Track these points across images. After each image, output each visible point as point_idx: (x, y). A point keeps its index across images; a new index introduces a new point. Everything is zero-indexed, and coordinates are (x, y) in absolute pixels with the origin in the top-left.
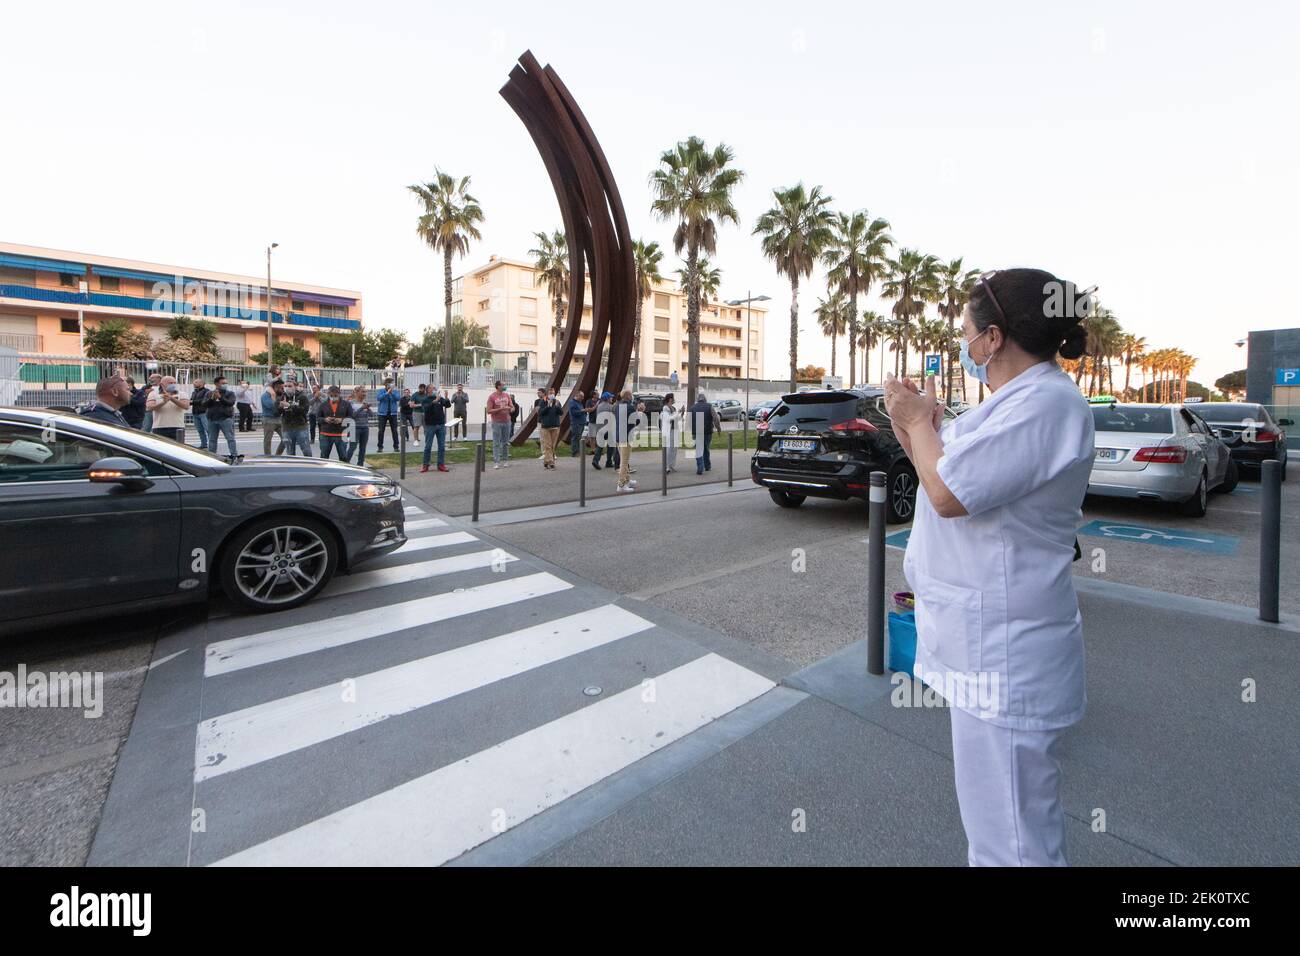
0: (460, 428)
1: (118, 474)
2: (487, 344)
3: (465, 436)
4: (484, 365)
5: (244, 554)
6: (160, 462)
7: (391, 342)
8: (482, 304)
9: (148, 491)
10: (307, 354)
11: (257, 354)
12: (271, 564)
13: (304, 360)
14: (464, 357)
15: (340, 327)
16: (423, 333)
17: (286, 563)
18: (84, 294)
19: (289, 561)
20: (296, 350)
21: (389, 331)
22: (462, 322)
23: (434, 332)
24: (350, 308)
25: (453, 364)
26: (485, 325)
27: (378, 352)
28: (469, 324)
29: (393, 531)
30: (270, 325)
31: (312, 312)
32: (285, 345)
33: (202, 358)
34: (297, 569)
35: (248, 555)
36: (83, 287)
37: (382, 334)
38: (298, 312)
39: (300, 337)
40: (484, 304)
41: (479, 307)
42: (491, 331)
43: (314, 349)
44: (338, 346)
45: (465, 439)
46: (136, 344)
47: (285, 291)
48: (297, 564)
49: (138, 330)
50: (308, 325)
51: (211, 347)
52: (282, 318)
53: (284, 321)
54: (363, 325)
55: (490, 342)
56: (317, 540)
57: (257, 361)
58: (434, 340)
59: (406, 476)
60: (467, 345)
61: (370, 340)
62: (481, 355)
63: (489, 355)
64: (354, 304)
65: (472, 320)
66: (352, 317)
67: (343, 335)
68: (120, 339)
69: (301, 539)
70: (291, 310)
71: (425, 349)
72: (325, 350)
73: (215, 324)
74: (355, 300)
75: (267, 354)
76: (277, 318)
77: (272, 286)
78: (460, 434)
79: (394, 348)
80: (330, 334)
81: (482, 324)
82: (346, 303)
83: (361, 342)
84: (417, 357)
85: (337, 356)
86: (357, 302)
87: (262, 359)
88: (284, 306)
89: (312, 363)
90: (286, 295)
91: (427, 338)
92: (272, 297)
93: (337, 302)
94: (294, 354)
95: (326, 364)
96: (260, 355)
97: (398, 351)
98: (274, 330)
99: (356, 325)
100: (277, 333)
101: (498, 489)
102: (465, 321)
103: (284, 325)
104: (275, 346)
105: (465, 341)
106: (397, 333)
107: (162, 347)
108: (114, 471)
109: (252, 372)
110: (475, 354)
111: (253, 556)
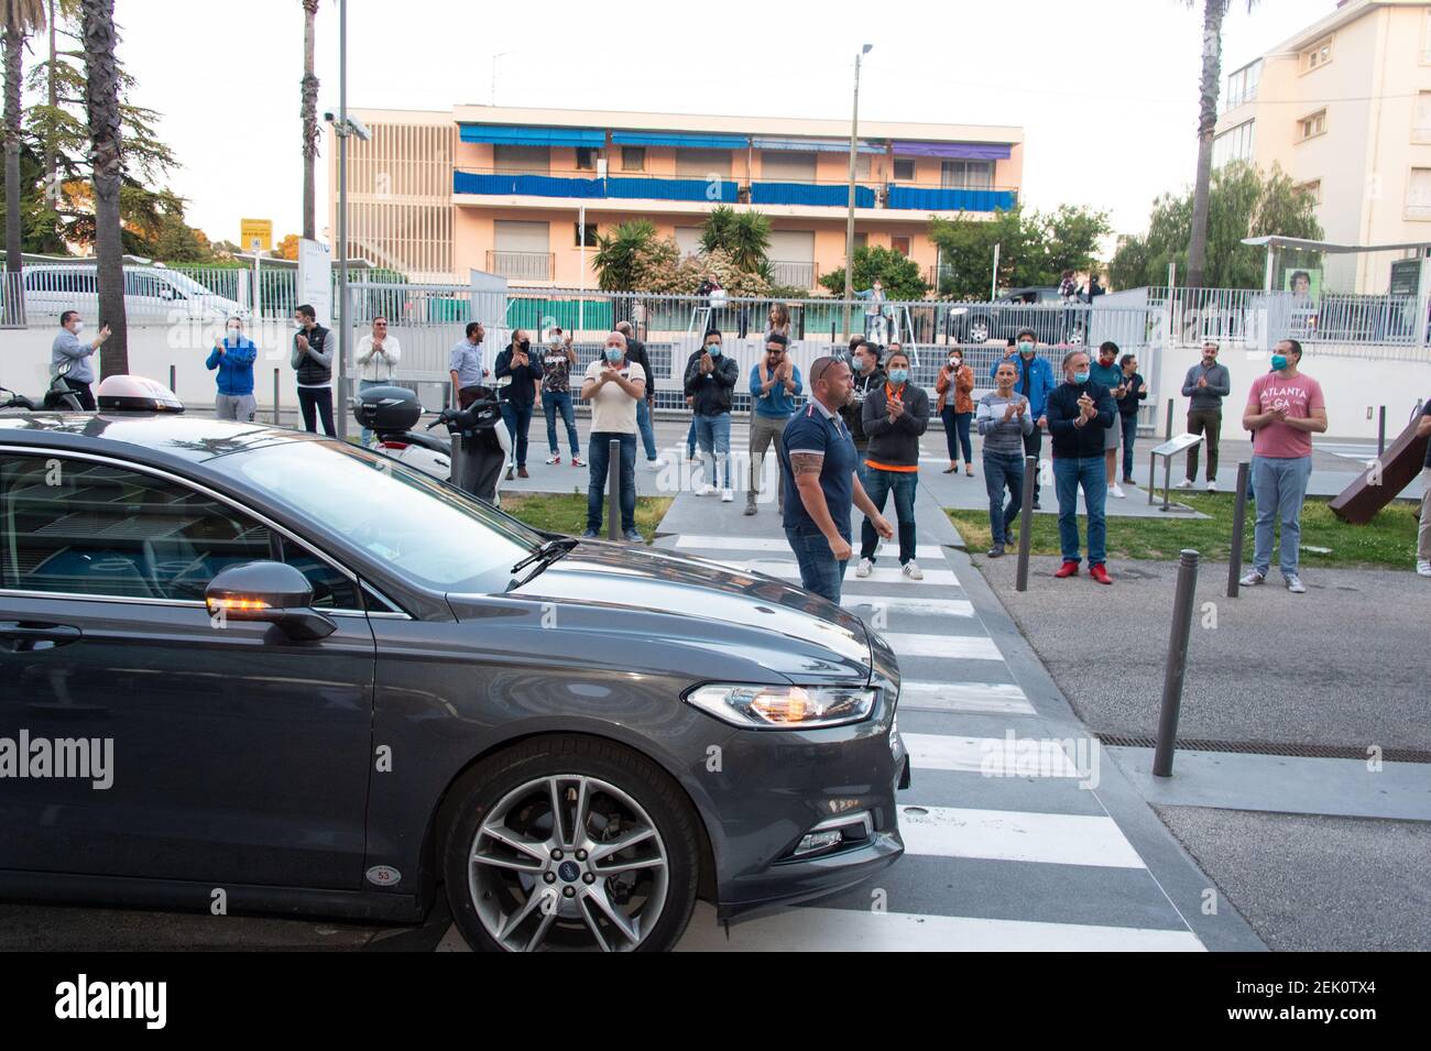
0: (1203, 452)
1: (259, 605)
2: (1308, 229)
3: (1211, 476)
4: (1293, 284)
5: (487, 828)
6: (353, 577)
7: (1079, 235)
8: (1306, 123)
9: (326, 645)
10: (912, 269)
11: (830, 273)
12: (543, 867)
13: (905, 284)
14: (1246, 265)
15: (976, 208)
16: (1151, 209)
17: (576, 869)
18: (602, 179)
19: (583, 867)
20: (895, 261)
21: (1073, 211)
22: (1248, 174)
23: (1177, 206)
24: (999, 162)
25: (1214, 285)
26: (1308, 178)
27: (1046, 260)
28: (1265, 180)
29: (861, 824)
30: (852, 213)
31: (927, 180)
32: (876, 253)
33: (744, 284)
34: (598, 892)
35: (496, 835)
36: (601, 168)
37: (1059, 218)
38: (902, 183)
39: (903, 233)
40: (1310, 124)
41: (1294, 131)
42: (1323, 195)
43: (926, 258)
44: (970, 250)
45: (1212, 486)
46: (659, 261)
47: (881, 141)
48: (600, 880)
49: (663, 237)
50: (918, 207)
51: (760, 262)
52: (874, 197)
53: (878, 204)
54: (1021, 200)
55: (1319, 223)
56: (649, 827)
57: (829, 286)
58: (1175, 226)
59: (1031, 581)
60: (1257, 233)
61: (1033, 235)
62: (1287, 257)
63: (1312, 260)
64: (1007, 156)
65: (1276, 165)
66: (1001, 183)
67: (979, 225)
68: (639, 254)
69: (612, 814)
70: (891, 179)
71: (1156, 245)
72: (946, 259)
73: (768, 217)
74: (1009, 146)
75: (844, 271)
76: (865, 198)
77: (859, 135)
78: (1202, 469)
79: (1080, 250)
80: (956, 225)
81: (1300, 176)
82: (989, 155)
83: (1011, 240)
84: (1134, 269)
85: (964, 271)
86: (1013, 150)
87: (835, 283)
88: (879, 172)
89: (920, 289)
90: (883, 150)
91: (1159, 221)
92: (860, 155)
93: (975, 155)
94: (888, 272)
95: (945, 290)
96: (835, 276)
97: (1092, 255)
98: (859, 223)
99: (1007, 201)
100: (864, 229)
101: (1259, 667)
102: (1257, 174)
103: (878, 213)
104: (860, 256)
105: (1252, 222)
106: (1090, 215)
107: (693, 265)
108: (252, 597)
109: (818, 310)
110: (1270, 258)
111: (506, 839)
